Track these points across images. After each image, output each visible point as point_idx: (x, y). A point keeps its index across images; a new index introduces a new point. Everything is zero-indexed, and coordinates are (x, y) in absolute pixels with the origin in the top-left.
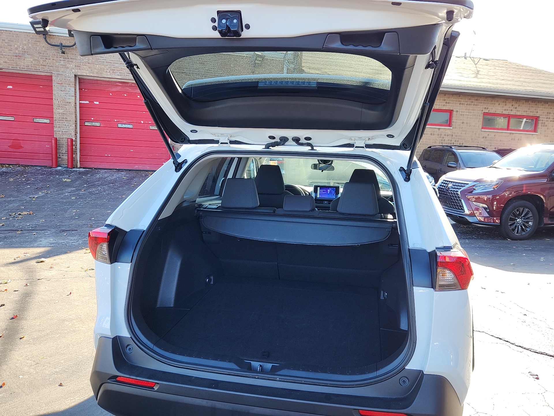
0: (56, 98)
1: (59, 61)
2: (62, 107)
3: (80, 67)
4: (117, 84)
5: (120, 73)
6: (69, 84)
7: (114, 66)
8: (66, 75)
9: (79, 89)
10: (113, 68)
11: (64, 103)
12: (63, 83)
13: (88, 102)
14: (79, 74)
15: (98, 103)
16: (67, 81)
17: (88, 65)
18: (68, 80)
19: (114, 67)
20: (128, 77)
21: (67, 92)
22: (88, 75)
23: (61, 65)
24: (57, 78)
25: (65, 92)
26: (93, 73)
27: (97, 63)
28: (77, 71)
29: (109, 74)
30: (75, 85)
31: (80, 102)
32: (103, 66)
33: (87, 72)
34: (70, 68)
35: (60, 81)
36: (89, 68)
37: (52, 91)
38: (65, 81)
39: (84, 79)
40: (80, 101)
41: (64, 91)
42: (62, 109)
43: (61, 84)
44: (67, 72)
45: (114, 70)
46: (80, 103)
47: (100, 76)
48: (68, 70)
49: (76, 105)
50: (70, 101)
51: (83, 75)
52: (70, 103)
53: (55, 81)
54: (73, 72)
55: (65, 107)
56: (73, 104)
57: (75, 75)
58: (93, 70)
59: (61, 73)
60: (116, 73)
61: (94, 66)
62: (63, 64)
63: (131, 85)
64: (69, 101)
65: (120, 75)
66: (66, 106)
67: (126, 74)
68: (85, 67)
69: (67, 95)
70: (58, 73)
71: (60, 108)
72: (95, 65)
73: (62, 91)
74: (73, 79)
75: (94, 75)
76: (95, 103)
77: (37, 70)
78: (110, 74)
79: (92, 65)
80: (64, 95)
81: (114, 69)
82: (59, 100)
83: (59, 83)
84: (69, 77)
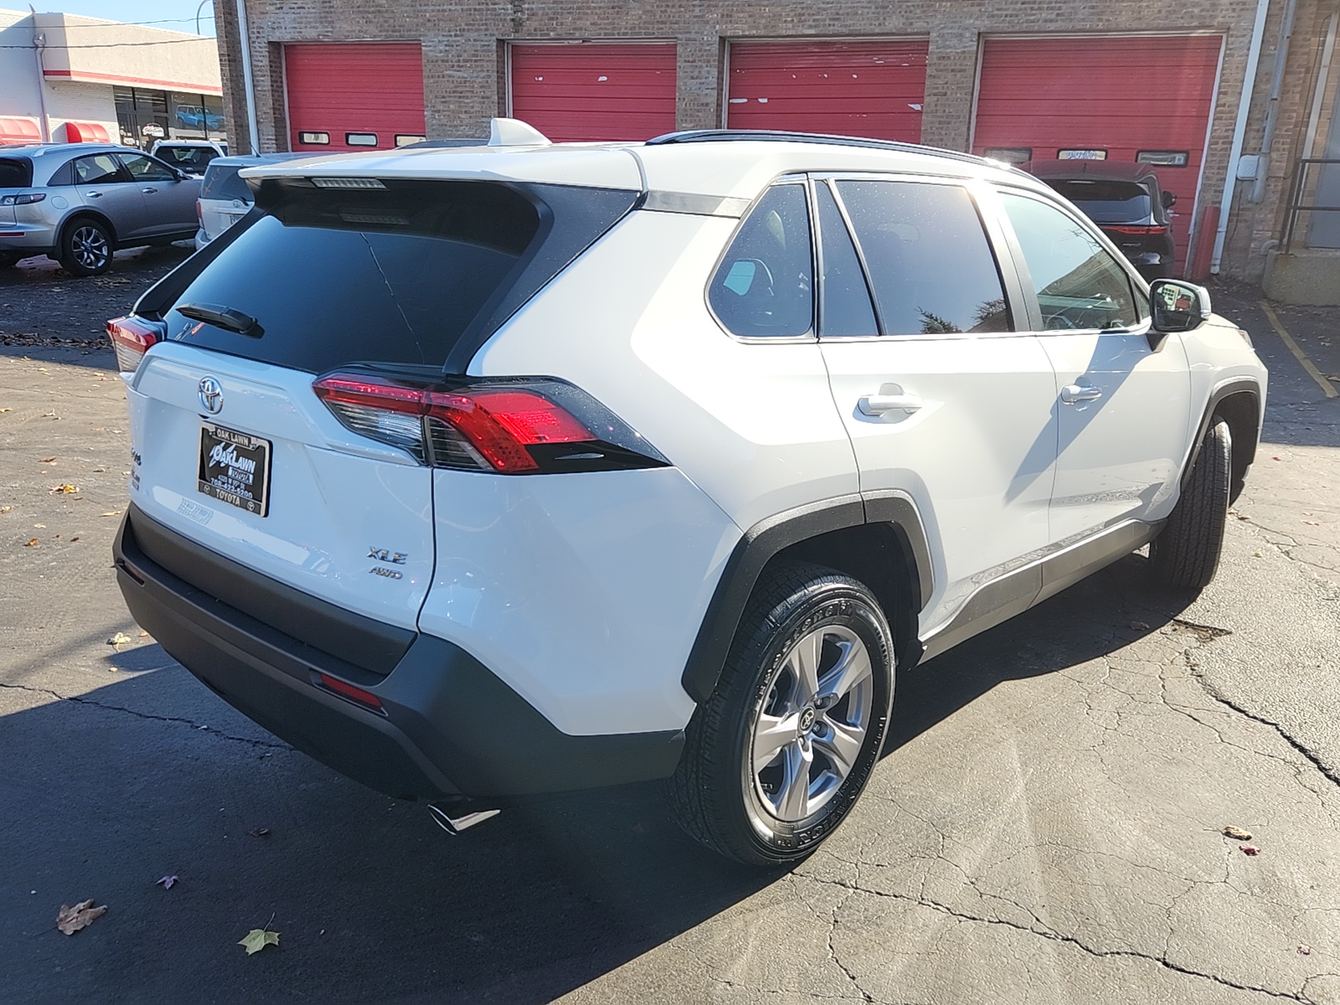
0: (682, 98)
1: (692, 8)
2: (691, 115)
3: (731, 16)
4: (809, 50)
5: (814, 21)
6: (708, 61)
7: (803, 6)
8: (703, 39)
9: (730, 69)
10: (800, 11)
11: (696, 107)
12: (697, 59)
13: (745, 100)
14: (729, 34)
15: (765, 101)
16: (705, 53)
17: (747, 9)
18: (705, 51)
19: (803, 8)
20: (832, 28)
21: (703, 80)
22: (747, 33)
23: (695, 17)
24: (686, 49)
25: (698, 81)
26: (758, 29)
27: (765, 3)
28: (724, 27)
29: (790, 25)
30: (721, 62)
31: (731, 101)
32: (779, 9)
33: (746, 27)
34: (712, 22)
35: (690, 54)
36: (750, 16)
37: (675, 80)
38: (700, 54)
39: (739, 45)
40: (730, 99)
41: (697, 78)
42: (691, 122)
43: (692, 62)
44: (705, 33)
45: (803, 15)
46: (729, 103)
47: (771, 34)
48: (708, 27)
49: (721, 110)
50: (709, 100)
51: (736, 34)
52: (707, 105)
53: (681, 56)
54: (716, 32)
55: (698, 116)
56: (713, 108)
57: (720, 37)
58: (757, 21)
59: (693, 36)
60: (805, 21)
61: (760, 10)
62: (699, 14)
63: (840, 50)
64: (705, 101)
65: (815, 27)
66: (700, 114)
67: (827, 22)
68: (741, 15)
69: (703, 87)
70: (688, 36)
71: (689, 119)
72: (763, 8)
73: (692, 78)
74: (715, 48)
75: (762, 32)
76: (761, 100)
77: (649, 34)
78: (793, 27)
79: (756, 7)
80: (698, 86)
81: (802, 12)
82: (686, 100)
83: (689, 61)
84: (708, 45)
